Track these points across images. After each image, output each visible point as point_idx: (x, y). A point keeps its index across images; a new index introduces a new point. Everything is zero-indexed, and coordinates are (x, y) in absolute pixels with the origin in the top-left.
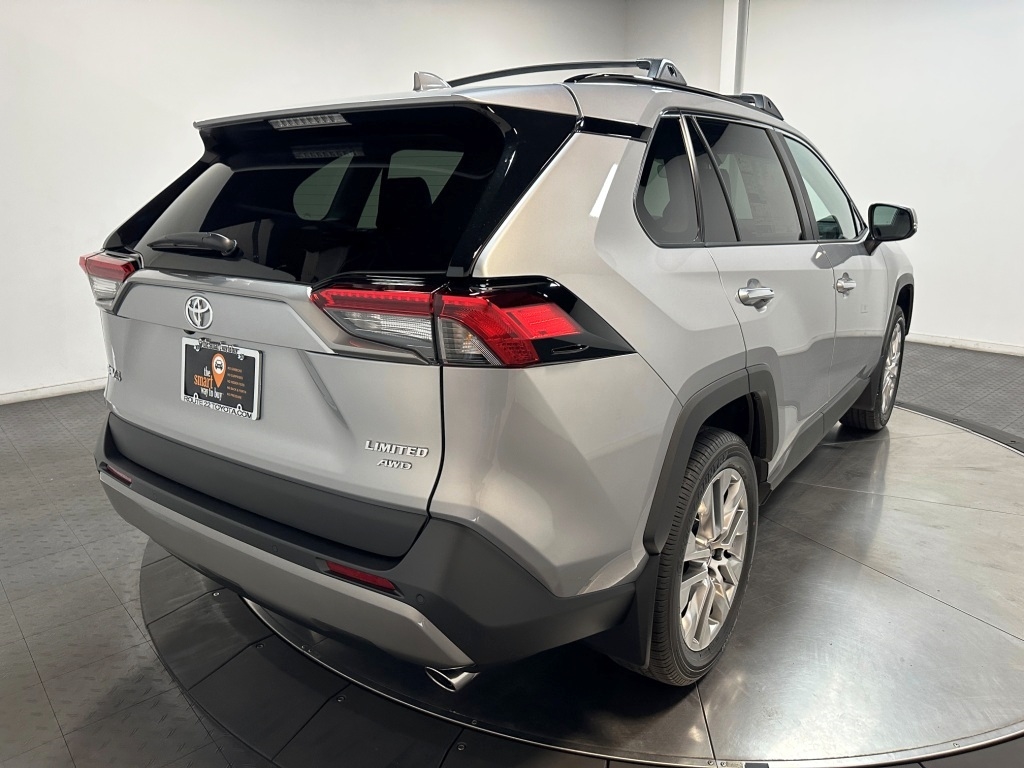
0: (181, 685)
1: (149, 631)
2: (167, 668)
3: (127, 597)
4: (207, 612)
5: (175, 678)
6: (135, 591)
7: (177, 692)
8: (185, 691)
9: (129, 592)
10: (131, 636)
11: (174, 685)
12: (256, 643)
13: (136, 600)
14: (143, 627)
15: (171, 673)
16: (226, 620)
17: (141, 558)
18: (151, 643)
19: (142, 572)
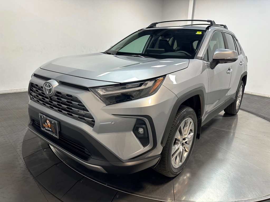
0: (33, 176)
1: (24, 160)
2: (29, 171)
3: (18, 150)
4: (42, 155)
5: (31, 174)
6: (21, 148)
7: (32, 178)
8: (34, 178)
9: (19, 148)
10: (19, 161)
11: (31, 176)
12: (57, 164)
13: (21, 151)
14: (22, 159)
15: (31, 173)
16: (47, 157)
17: (23, 139)
18: (25, 163)
19: (23, 143)
